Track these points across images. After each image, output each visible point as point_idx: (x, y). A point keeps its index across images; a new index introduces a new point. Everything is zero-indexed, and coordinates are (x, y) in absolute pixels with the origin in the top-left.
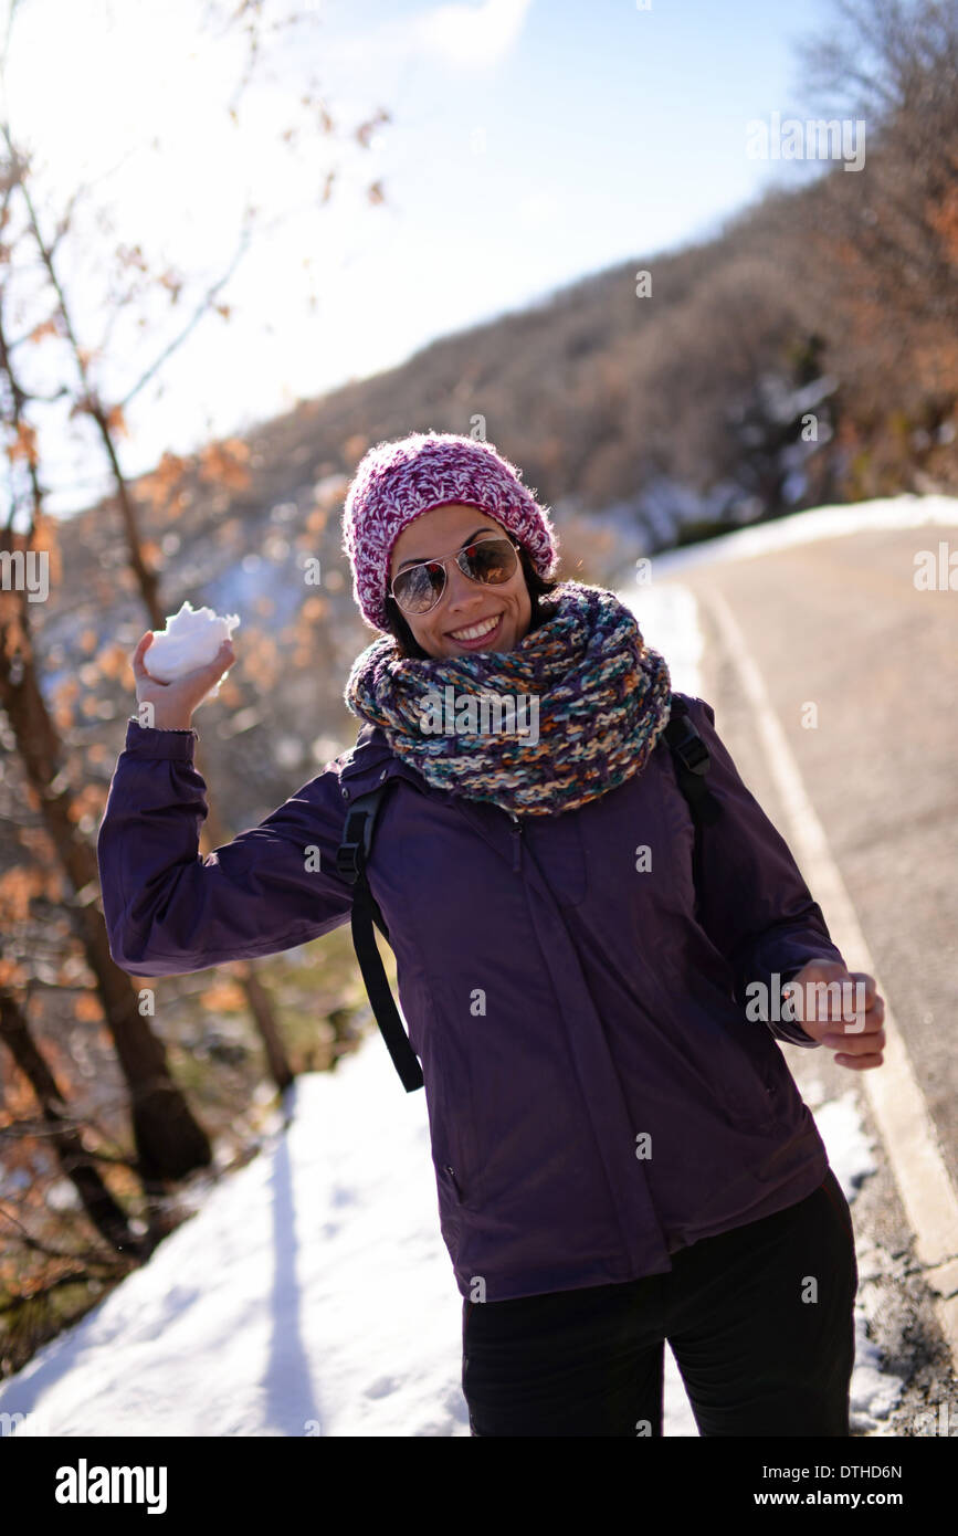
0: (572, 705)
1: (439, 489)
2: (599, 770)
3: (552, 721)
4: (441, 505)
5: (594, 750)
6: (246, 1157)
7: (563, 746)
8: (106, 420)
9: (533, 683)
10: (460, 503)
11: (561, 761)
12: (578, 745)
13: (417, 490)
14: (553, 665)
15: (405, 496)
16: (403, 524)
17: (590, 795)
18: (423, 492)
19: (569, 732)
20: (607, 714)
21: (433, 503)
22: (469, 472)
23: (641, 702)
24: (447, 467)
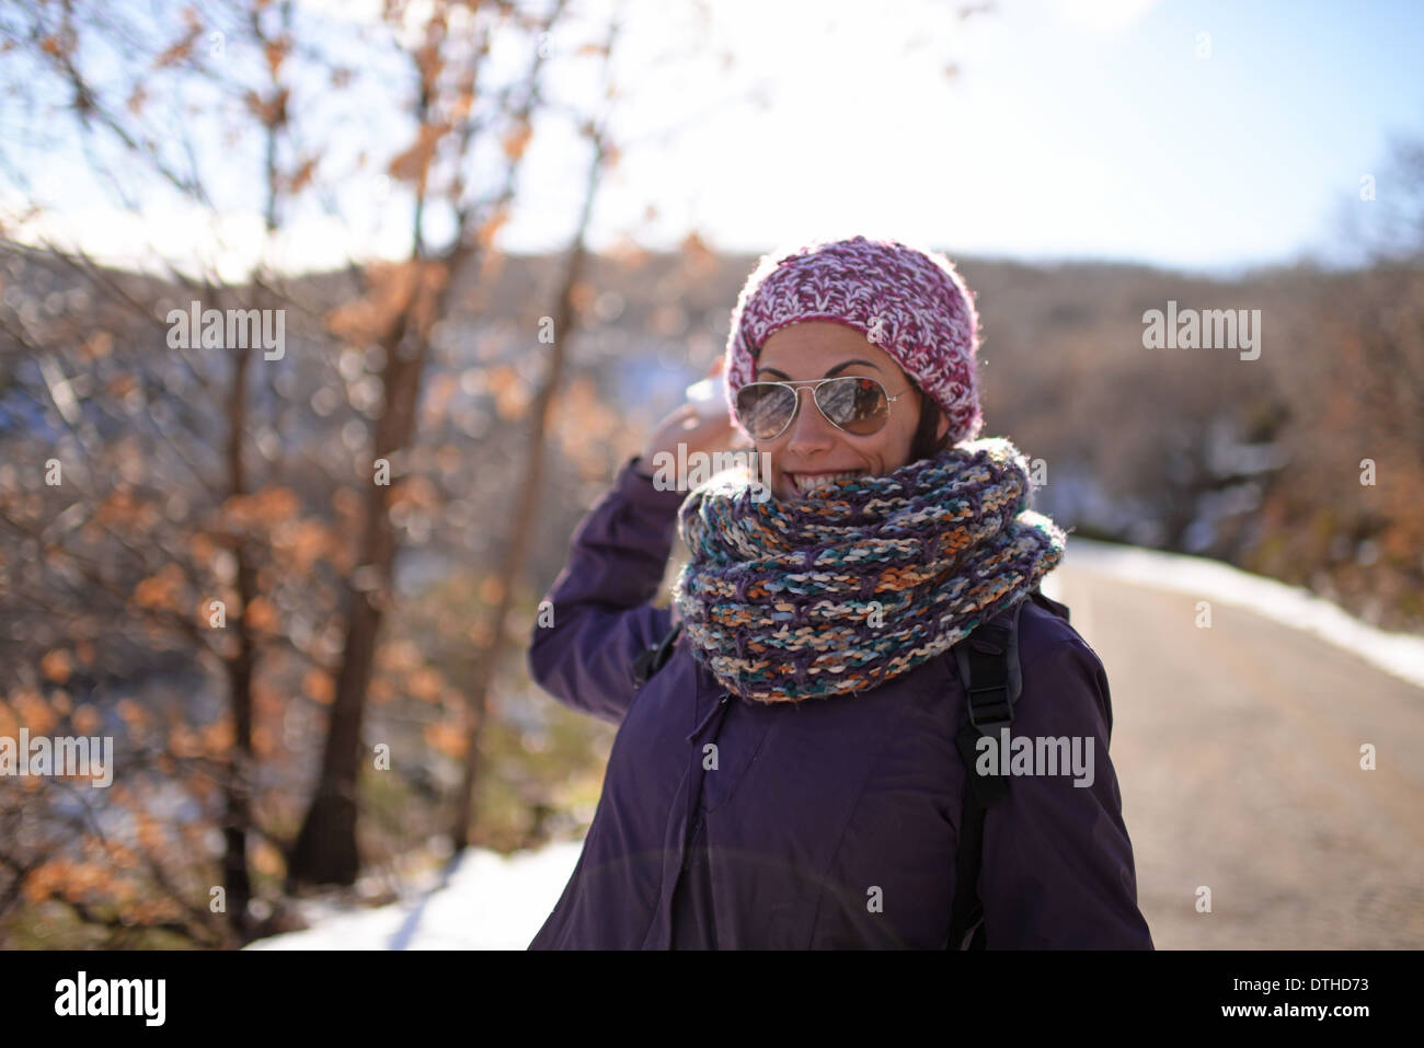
0: (790, 576)
1: (823, 298)
2: (798, 668)
3: (762, 587)
4: (818, 318)
5: (801, 641)
6: (387, 899)
7: (764, 621)
8: (604, 153)
9: (785, 541)
10: (844, 323)
11: (758, 639)
12: (786, 627)
13: (798, 292)
14: (821, 528)
15: (781, 295)
16: (772, 327)
17: (781, 695)
18: (804, 298)
19: (778, 607)
20: (836, 604)
21: (810, 313)
22: (875, 288)
23: (925, 609)
24: (849, 274)
